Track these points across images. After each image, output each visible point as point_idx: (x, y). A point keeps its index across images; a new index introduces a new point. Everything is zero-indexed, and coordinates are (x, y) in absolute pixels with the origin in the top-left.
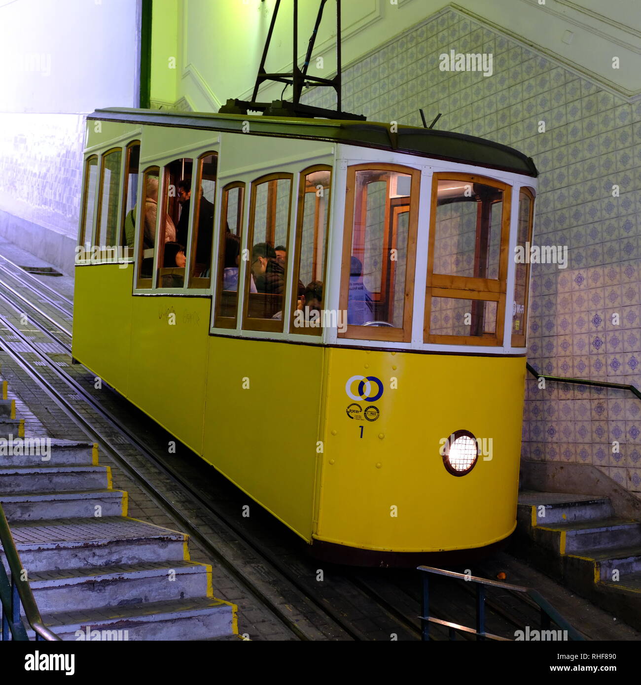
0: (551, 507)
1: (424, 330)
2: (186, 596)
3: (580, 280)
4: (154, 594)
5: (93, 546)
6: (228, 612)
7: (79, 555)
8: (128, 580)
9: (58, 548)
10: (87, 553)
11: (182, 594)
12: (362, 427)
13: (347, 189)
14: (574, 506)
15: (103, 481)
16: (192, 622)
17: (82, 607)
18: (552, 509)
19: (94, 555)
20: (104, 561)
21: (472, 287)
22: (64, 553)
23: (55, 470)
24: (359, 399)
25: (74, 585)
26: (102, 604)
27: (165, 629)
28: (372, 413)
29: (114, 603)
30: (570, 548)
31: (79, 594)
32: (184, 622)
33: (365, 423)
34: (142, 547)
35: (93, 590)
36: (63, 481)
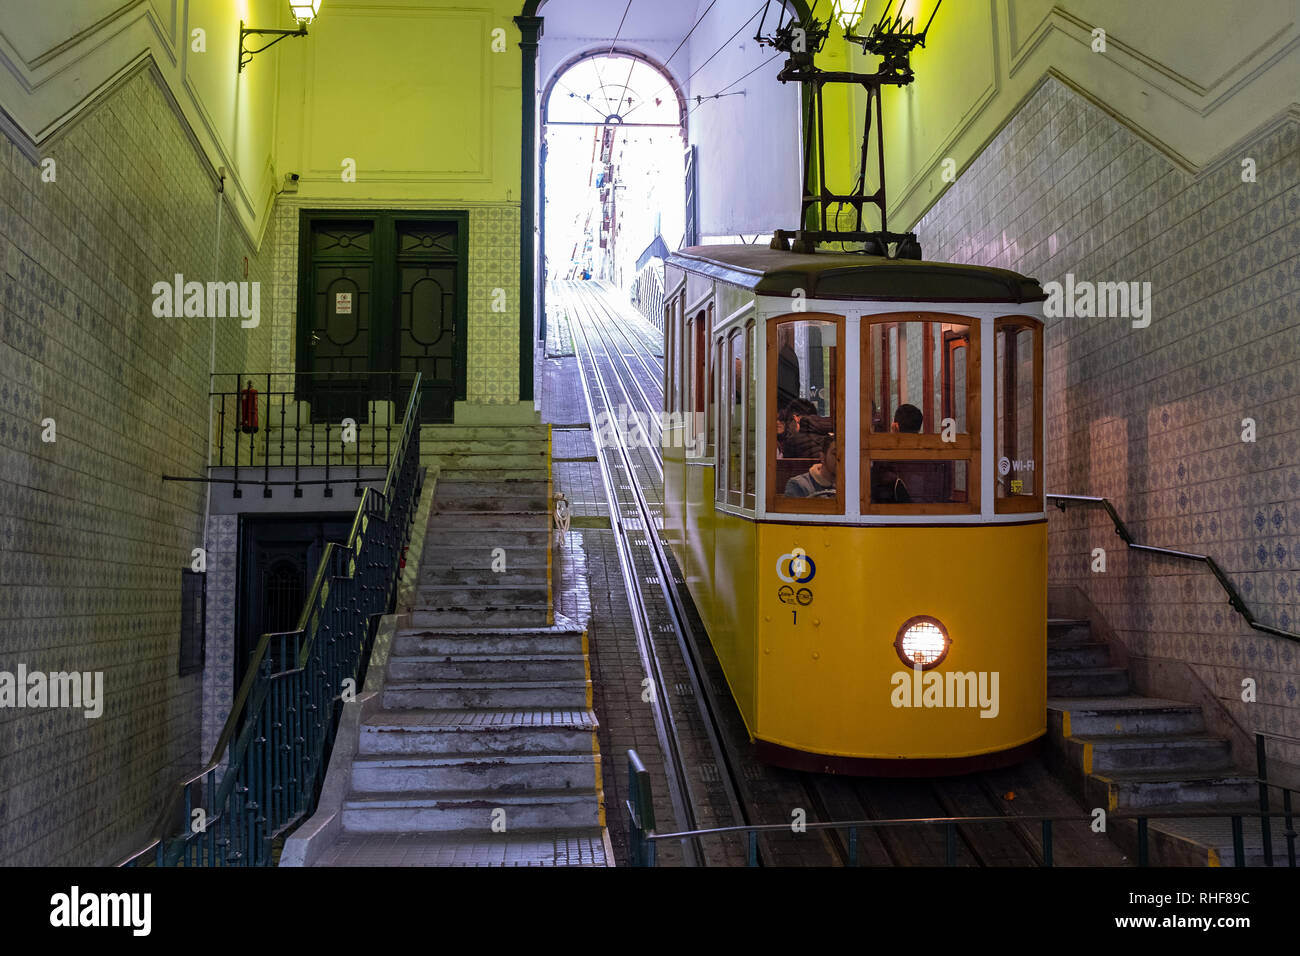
0: (1095, 714)
1: (861, 500)
2: (572, 786)
3: (1165, 418)
4: (537, 780)
5: (494, 731)
6: (593, 802)
7: (480, 739)
8: (508, 765)
9: (459, 731)
10: (488, 737)
11: (568, 783)
12: (795, 612)
13: (768, 346)
14: (1135, 714)
15: (580, 670)
16: (554, 809)
17: (462, 787)
18: (1096, 716)
19: (496, 740)
20: (506, 746)
21: (928, 446)
22: (464, 736)
23: (528, 658)
24: (789, 580)
25: (453, 766)
26: (483, 786)
27: (524, 814)
28: (805, 597)
29: (495, 787)
30: (1101, 767)
31: (461, 775)
32: (545, 808)
33: (798, 608)
34: (547, 735)
35: (473, 772)
36: (537, 669)
